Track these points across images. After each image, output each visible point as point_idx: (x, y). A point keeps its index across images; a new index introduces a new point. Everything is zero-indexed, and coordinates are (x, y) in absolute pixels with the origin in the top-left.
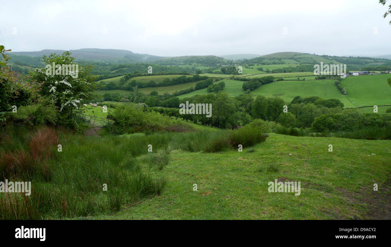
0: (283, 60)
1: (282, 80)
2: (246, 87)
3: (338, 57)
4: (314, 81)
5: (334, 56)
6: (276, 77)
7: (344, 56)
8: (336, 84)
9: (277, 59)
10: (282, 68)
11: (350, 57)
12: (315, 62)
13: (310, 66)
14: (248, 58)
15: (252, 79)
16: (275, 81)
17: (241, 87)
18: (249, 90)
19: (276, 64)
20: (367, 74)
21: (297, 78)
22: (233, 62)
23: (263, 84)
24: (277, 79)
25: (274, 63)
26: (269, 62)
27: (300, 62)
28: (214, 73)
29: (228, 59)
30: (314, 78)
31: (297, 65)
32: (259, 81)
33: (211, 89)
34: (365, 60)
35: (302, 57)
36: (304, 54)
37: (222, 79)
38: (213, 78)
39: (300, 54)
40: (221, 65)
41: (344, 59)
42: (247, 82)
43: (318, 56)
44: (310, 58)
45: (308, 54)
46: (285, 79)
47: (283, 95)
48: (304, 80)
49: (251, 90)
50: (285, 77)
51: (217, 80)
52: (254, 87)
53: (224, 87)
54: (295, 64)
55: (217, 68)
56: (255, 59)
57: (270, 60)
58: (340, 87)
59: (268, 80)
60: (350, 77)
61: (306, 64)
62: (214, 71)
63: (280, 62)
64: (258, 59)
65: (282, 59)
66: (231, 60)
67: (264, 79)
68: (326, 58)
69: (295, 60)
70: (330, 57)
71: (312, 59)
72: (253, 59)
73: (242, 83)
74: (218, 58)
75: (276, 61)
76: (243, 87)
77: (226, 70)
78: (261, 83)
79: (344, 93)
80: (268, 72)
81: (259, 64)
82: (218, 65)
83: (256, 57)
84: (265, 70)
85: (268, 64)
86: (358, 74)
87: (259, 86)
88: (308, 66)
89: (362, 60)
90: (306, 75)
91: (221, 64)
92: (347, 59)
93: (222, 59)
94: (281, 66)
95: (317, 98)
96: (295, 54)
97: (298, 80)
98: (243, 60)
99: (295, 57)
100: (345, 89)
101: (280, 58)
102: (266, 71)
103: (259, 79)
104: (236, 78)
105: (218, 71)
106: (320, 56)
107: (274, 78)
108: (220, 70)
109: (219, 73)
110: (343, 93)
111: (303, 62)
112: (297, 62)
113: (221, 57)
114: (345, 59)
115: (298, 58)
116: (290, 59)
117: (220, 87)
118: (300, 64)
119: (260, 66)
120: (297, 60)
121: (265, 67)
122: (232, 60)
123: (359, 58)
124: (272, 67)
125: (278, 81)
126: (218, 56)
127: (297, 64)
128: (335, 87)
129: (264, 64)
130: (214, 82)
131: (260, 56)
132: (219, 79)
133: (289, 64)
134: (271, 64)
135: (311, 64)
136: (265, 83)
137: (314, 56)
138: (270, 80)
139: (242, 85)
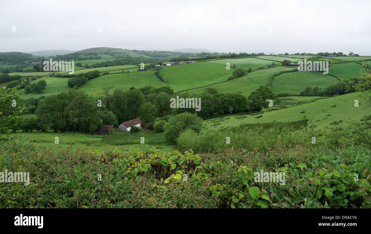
0: (99, 55)
1: (108, 74)
2: (72, 84)
3: (146, 51)
4: (137, 73)
5: (142, 51)
6: (102, 71)
7: (150, 51)
8: (156, 74)
9: (93, 54)
10: (100, 63)
11: (155, 52)
12: (128, 56)
13: (125, 60)
14: (62, 55)
15: (78, 75)
16: (101, 75)
17: (67, 84)
18: (76, 86)
19: (94, 59)
20: (177, 64)
21: (122, 71)
22: (45, 58)
23: (90, 79)
24: (102, 73)
25: (91, 59)
26: (86, 57)
27: (115, 56)
28: (24, 72)
29: (38, 56)
30: (136, 70)
31: (113, 60)
32: (85, 76)
33: (29, 89)
34: (166, 54)
35: (116, 52)
36: (117, 49)
37: (39, 77)
38: (29, 77)
39: (114, 49)
40: (31, 63)
41: (150, 53)
42: (73, 78)
43: (129, 50)
44: (124, 52)
45: (120, 49)
46: (110, 72)
47: (113, 88)
48: (128, 72)
49: (79, 86)
50: (109, 71)
51: (34, 79)
52: (81, 83)
53: (46, 86)
54: (111, 58)
55: (26, 65)
56: (70, 54)
57: (86, 55)
58: (160, 77)
59: (95, 74)
60: (165, 68)
61: (122, 58)
62: (24, 70)
63: (96, 57)
64: (73, 55)
65: (97, 54)
66: (41, 56)
67: (90, 74)
68: (137, 53)
69: (111, 55)
70: (139, 51)
71: (125, 53)
72: (68, 55)
73: (67, 80)
74: (25, 54)
75: (93, 56)
76: (68, 85)
77: (40, 67)
78: (88, 78)
79: (165, 81)
80: (87, 67)
81: (77, 60)
82: (27, 63)
83: (70, 53)
84: (83, 65)
85: (85, 60)
86: (170, 64)
87: (86, 82)
88: (124, 59)
89: (163, 54)
90: (128, 68)
91: (30, 61)
92: (153, 53)
93: (31, 55)
94: (99, 61)
95: (150, 87)
96: (109, 49)
97: (123, 73)
98: (56, 56)
99: (110, 52)
100: (164, 78)
101: (96, 54)
102: (85, 66)
103: (84, 74)
104: (57, 76)
105: (30, 69)
106: (131, 51)
107: (99, 72)
108: (33, 67)
109: (32, 71)
110: (163, 81)
111: (118, 56)
112: (112, 57)
113: (29, 54)
114: (152, 53)
115: (112, 53)
116: (105, 54)
117: (41, 86)
118: (116, 58)
119: (78, 62)
120: (112, 54)
121: (83, 63)
122: (43, 57)
123: (161, 52)
124: (90, 62)
125: (103, 74)
126: (25, 53)
127: (113, 58)
128: (156, 77)
129: (80, 59)
130: (31, 81)
131: (74, 52)
132: (37, 77)
133: (106, 58)
134: (88, 60)
135: (126, 58)
136: (92, 78)
137: (127, 51)
138: (97, 74)
139: (67, 82)
